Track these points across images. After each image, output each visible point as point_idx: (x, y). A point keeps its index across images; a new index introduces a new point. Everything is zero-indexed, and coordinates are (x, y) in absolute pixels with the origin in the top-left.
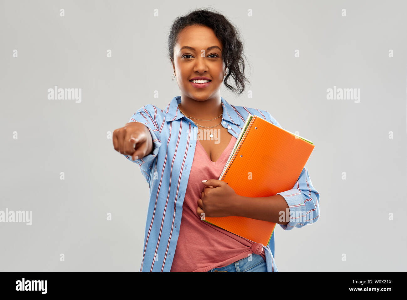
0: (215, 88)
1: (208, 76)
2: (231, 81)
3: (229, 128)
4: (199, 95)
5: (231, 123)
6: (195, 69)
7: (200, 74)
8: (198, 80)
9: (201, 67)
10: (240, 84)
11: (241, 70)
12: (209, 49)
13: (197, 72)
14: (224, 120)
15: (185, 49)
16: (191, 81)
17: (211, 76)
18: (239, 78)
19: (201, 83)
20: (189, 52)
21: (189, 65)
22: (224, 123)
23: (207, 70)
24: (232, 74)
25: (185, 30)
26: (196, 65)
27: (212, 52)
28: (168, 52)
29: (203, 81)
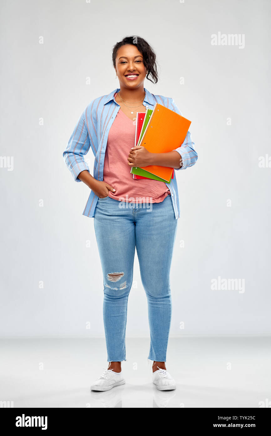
0: (142, 80)
1: (137, 73)
2: (150, 76)
3: (147, 106)
4: (132, 84)
5: (149, 104)
6: (128, 69)
7: (131, 72)
8: (130, 75)
9: (132, 68)
10: (155, 78)
11: (155, 70)
12: (136, 57)
13: (129, 71)
14: (145, 101)
15: (122, 58)
16: (126, 76)
17: (139, 72)
18: (155, 75)
19: (132, 77)
20: (124, 60)
21: (124, 67)
22: (144, 103)
23: (135, 69)
24: (150, 73)
25: (121, 48)
26: (129, 67)
27: (137, 59)
28: (112, 62)
29: (133, 76)
